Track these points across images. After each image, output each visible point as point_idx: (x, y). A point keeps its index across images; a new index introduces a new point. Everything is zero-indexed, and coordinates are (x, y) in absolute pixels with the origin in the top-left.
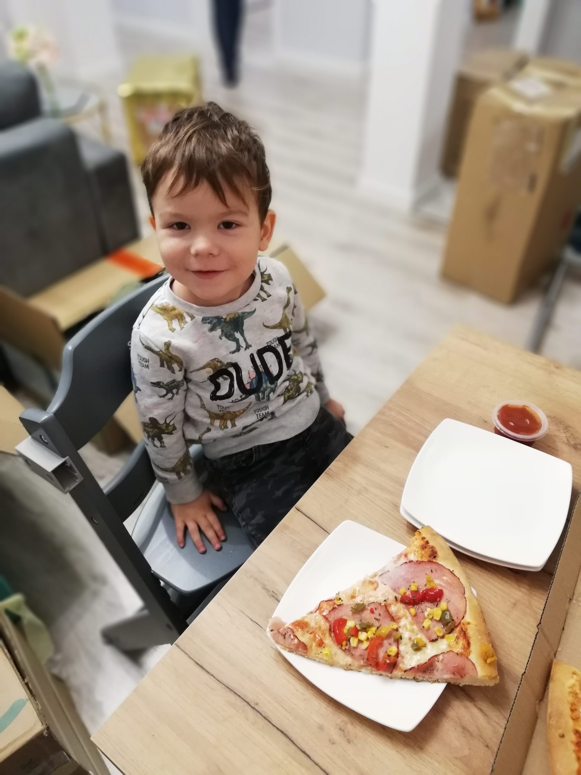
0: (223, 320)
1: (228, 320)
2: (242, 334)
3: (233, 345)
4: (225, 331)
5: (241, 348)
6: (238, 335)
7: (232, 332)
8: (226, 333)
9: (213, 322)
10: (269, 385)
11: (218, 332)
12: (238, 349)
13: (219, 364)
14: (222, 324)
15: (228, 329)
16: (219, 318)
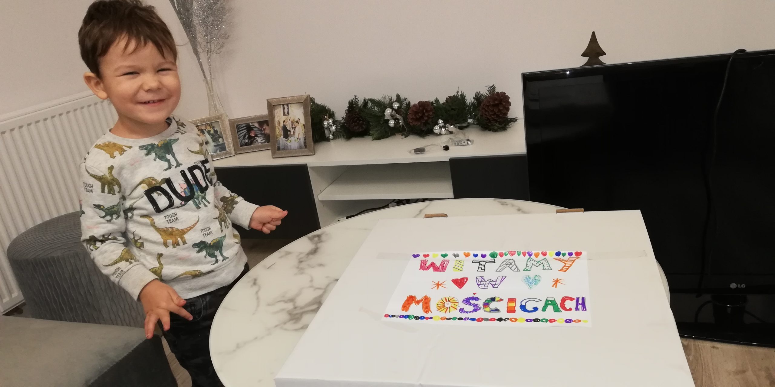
0: (156, 146)
1: (160, 145)
2: (174, 156)
3: (165, 165)
4: (158, 154)
5: (172, 166)
6: (169, 157)
7: (164, 155)
8: (159, 155)
9: (148, 148)
10: (200, 194)
11: (153, 155)
12: (170, 167)
13: (154, 182)
14: (156, 149)
15: (161, 153)
16: (153, 145)
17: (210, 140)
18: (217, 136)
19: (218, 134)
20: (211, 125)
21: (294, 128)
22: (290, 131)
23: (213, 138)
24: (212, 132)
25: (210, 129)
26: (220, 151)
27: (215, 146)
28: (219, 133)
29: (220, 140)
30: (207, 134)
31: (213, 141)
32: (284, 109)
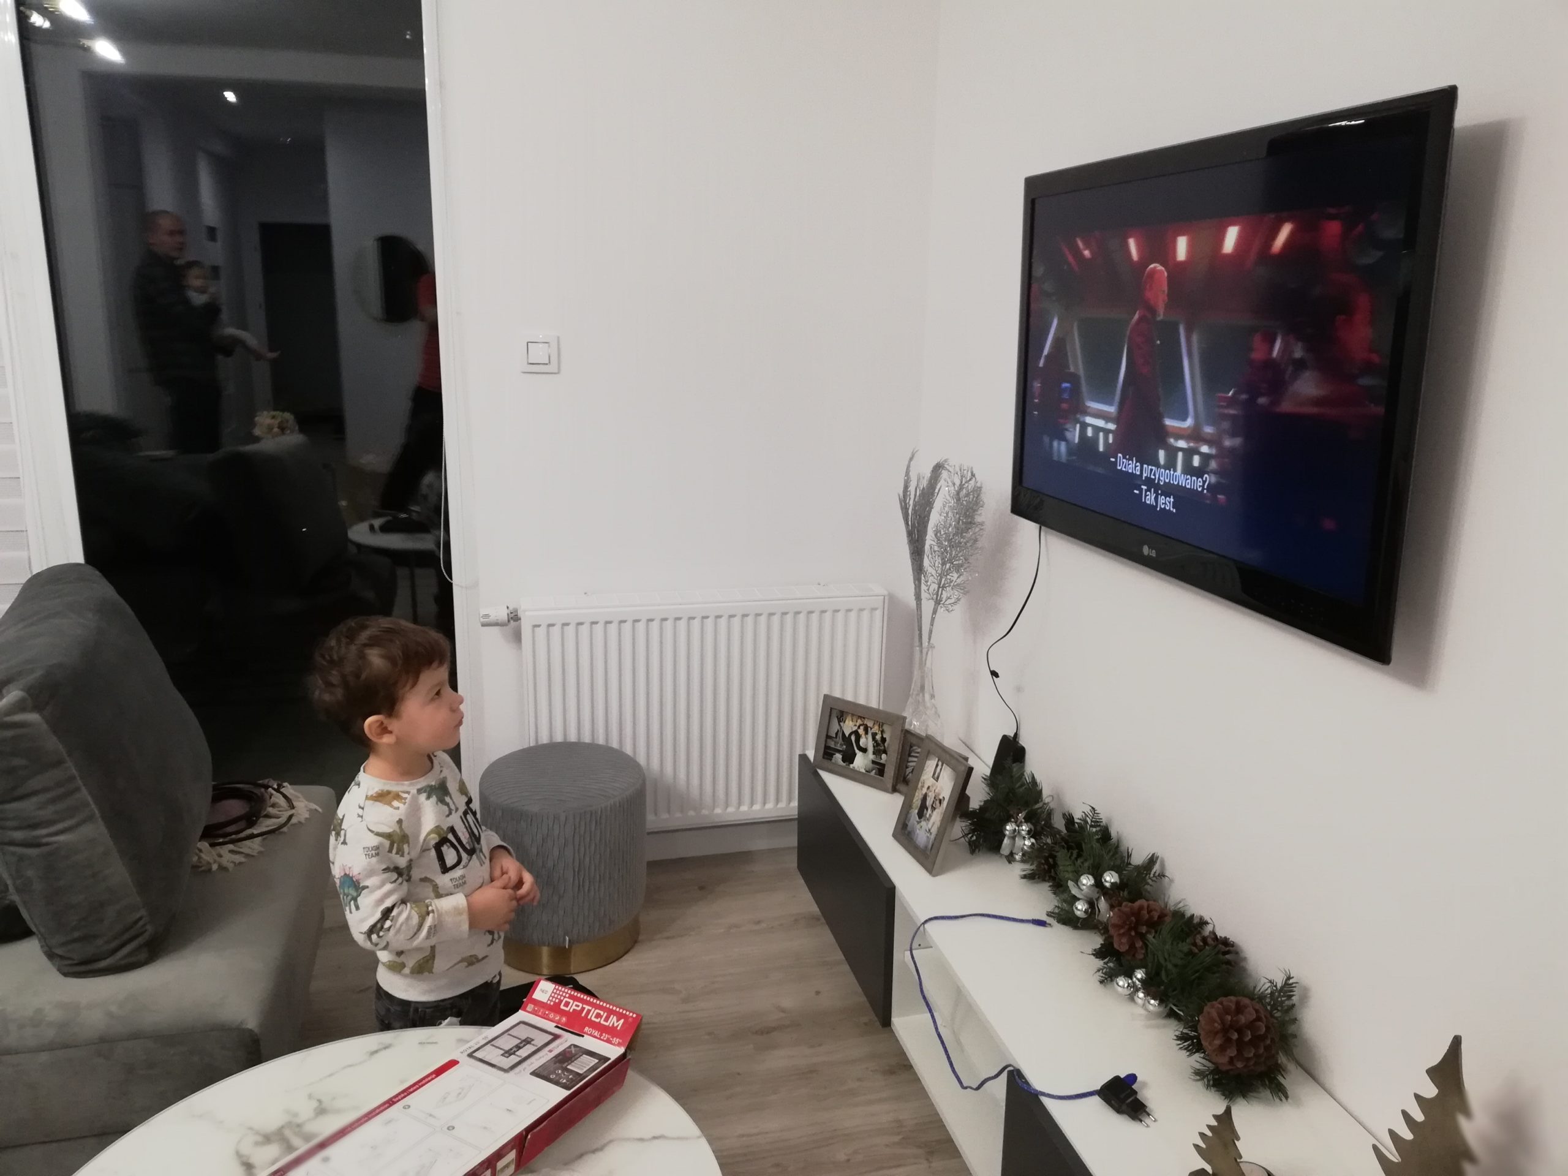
0: (433, 787)
3: (446, 810)
5: (452, 810)
6: (447, 799)
7: (443, 797)
9: (427, 791)
11: (433, 799)
12: (450, 813)
13: (439, 832)
14: (434, 791)
16: (430, 786)
17: (871, 749)
18: (883, 748)
19: (884, 746)
20: (882, 726)
21: (933, 809)
22: (927, 810)
23: (876, 748)
24: (878, 737)
25: (877, 732)
26: (876, 774)
27: (873, 762)
28: (886, 744)
29: (884, 756)
30: (870, 736)
31: (874, 753)
32: (937, 765)
